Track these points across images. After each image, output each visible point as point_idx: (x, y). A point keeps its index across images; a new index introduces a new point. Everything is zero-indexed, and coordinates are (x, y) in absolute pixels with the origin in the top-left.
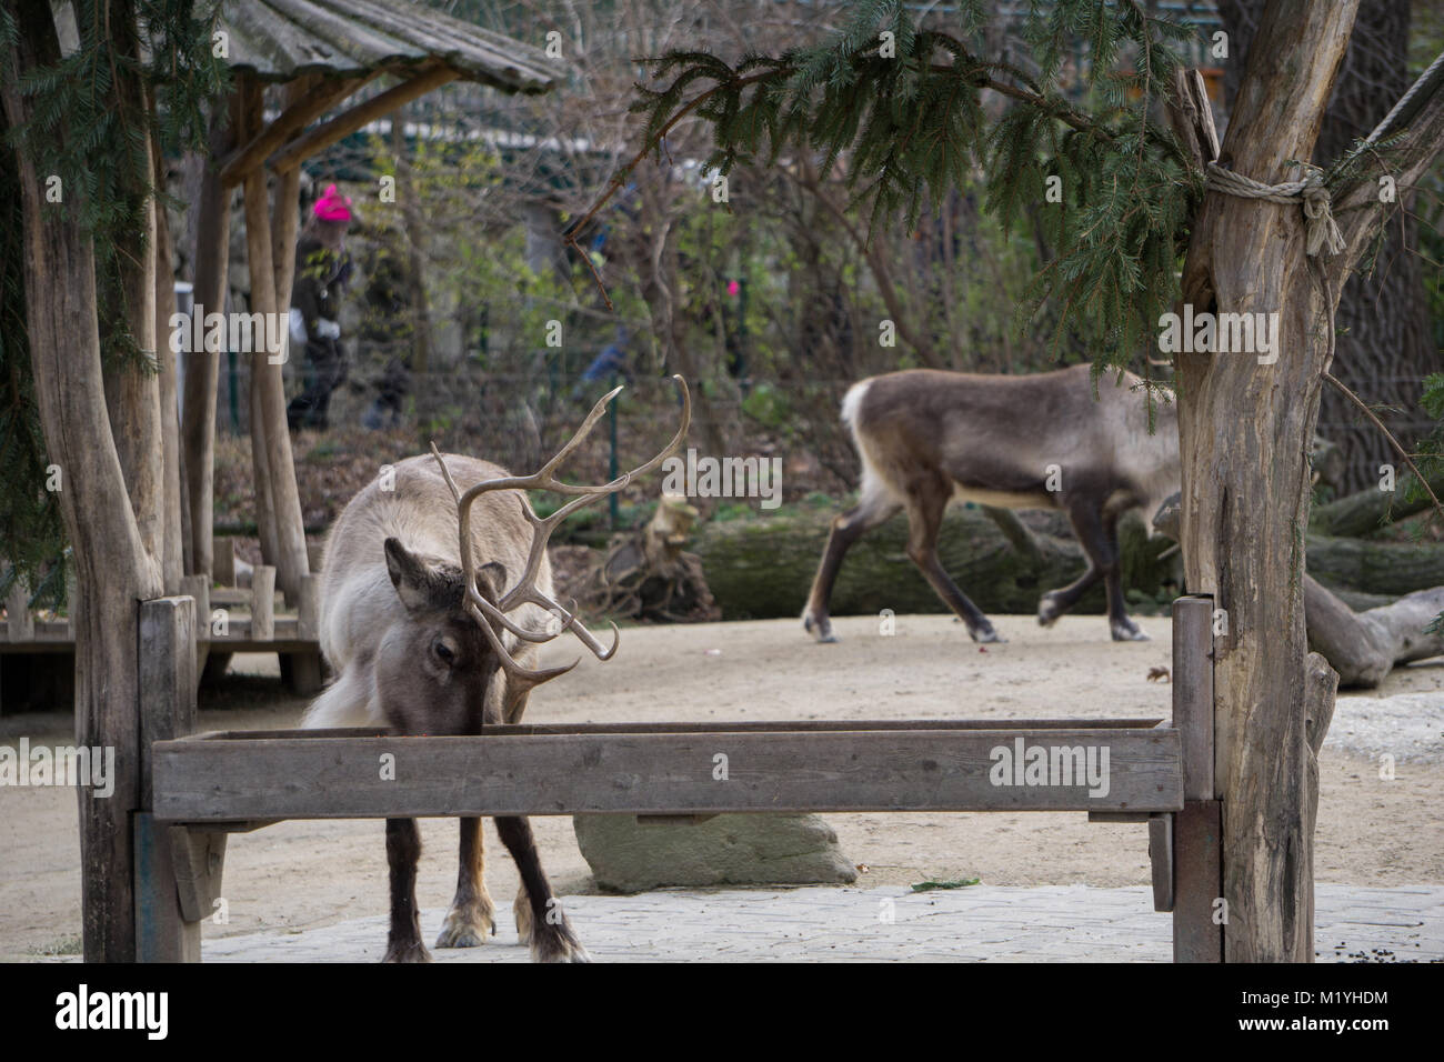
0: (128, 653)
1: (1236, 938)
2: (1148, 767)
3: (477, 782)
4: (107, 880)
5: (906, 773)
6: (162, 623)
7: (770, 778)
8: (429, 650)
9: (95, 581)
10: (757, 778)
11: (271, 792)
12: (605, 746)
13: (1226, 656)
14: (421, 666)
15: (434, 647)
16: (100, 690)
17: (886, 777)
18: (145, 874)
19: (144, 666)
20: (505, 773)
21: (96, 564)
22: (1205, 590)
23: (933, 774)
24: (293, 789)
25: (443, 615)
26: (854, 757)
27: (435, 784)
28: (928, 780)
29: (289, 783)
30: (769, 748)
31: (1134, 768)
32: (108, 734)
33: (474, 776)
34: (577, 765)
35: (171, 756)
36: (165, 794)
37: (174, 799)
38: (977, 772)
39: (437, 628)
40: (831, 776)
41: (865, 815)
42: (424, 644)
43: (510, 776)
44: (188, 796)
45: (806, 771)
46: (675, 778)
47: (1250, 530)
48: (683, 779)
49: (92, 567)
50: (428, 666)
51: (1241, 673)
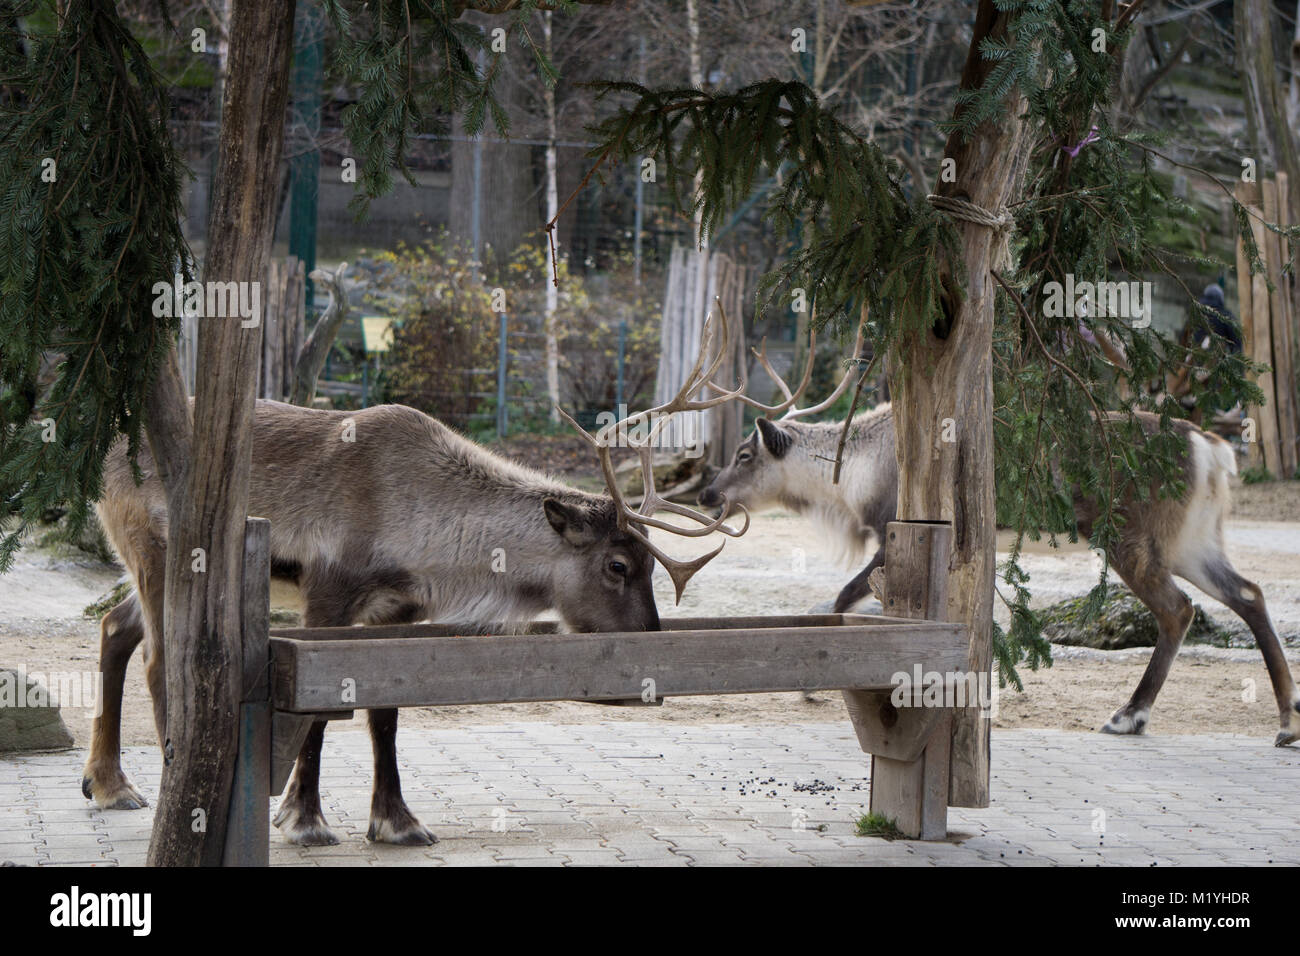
0: (238, 564)
1: (964, 778)
2: (952, 653)
3: (529, 673)
4: (221, 764)
5: (808, 661)
6: (263, 538)
7: (723, 666)
8: (603, 570)
9: (226, 502)
10: (715, 667)
11: (384, 684)
12: (617, 643)
13: (959, 568)
14: (601, 585)
15: (607, 567)
16: (217, 597)
17: (796, 664)
18: (248, 757)
19: (248, 576)
20: (548, 666)
21: (232, 486)
22: (943, 518)
23: (825, 662)
24: (399, 681)
25: (607, 540)
26: (777, 649)
27: (500, 676)
28: (821, 666)
29: (398, 676)
30: (723, 643)
31: (944, 654)
32: (226, 636)
33: (527, 669)
34: (598, 659)
35: (313, 655)
36: (307, 687)
37: (313, 692)
38: (851, 660)
39: (604, 552)
40: (761, 664)
41: (776, 695)
42: (597, 567)
43: (552, 668)
44: (323, 689)
45: (746, 660)
46: (662, 668)
47: (980, 474)
48: (667, 668)
49: (227, 489)
50: (607, 584)
51: (971, 581)
